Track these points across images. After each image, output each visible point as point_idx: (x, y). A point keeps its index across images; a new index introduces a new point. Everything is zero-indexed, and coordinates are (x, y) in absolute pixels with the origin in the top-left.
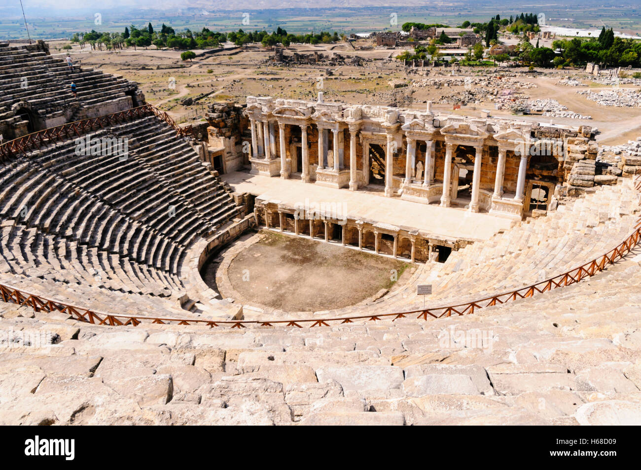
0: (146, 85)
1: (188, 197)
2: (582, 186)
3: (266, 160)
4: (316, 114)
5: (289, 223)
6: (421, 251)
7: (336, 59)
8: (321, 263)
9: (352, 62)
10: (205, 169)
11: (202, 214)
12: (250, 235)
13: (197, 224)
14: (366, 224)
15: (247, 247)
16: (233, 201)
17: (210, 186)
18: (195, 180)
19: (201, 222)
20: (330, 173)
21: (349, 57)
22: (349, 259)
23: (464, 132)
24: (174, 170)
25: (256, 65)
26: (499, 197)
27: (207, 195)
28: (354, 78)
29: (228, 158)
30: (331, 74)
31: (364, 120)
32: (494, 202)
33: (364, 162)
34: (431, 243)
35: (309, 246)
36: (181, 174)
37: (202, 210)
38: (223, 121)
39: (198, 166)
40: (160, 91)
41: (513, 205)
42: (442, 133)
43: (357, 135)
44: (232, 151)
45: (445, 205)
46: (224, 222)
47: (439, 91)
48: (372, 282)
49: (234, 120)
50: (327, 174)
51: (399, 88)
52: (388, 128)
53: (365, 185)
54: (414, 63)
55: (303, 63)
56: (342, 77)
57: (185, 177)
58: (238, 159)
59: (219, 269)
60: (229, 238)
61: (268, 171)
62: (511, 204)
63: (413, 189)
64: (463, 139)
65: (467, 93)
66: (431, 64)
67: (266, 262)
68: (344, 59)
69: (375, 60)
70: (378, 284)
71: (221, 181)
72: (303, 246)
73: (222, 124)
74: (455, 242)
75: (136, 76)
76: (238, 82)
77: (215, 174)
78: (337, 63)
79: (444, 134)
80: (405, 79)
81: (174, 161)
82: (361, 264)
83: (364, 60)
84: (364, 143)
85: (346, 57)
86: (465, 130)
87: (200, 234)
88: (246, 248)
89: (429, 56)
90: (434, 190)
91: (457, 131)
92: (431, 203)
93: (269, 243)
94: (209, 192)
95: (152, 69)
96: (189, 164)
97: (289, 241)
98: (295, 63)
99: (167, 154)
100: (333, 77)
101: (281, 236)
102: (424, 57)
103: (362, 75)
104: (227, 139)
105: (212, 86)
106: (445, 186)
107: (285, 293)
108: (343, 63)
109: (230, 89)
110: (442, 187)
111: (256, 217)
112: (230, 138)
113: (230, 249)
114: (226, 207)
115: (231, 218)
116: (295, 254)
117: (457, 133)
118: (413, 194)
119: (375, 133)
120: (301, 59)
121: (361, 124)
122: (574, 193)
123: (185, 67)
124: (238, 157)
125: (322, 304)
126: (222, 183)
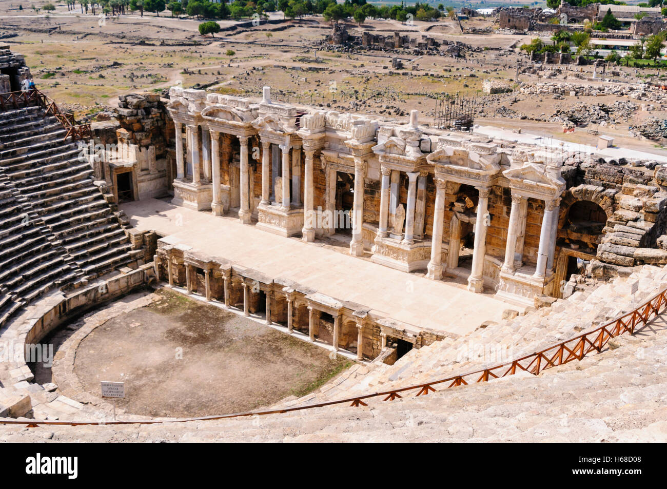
0: (129, 67)
1: (56, 229)
2: (615, 264)
3: (194, 186)
4: (260, 119)
5: (200, 282)
6: (373, 344)
7: (426, 45)
8: (220, 347)
9: (448, 51)
10: (97, 191)
11: (73, 256)
12: (142, 294)
13: (60, 269)
14: (298, 294)
15: (126, 311)
16: (128, 241)
17: (98, 217)
18: (76, 204)
19: (66, 267)
20: (276, 212)
21: (446, 43)
22: (266, 345)
23: (461, 162)
24: (46, 187)
25: (305, 47)
26: (511, 271)
27: (88, 228)
28: (432, 75)
29: (142, 178)
30: (400, 66)
31: (328, 134)
32: (503, 278)
33: (327, 199)
34: (384, 332)
35: (217, 319)
36: (56, 194)
37: (71, 251)
38: (139, 121)
39: (86, 186)
40: (143, 76)
41: (530, 285)
42: (429, 162)
43: (317, 156)
44: (150, 168)
45: (433, 276)
46: (105, 271)
47: (558, 102)
48: (281, 383)
49: (157, 121)
50: (272, 214)
51: (497, 95)
52: (356, 149)
53: (328, 235)
54: (546, 58)
55: (374, 49)
56: (414, 72)
57: (62, 199)
58: (158, 181)
59: (68, 340)
60: (107, 295)
61: (196, 202)
62: (527, 285)
63: (388, 246)
64: (459, 173)
65: (597, 108)
66: (574, 61)
67: (143, 336)
68: (439, 45)
69: (487, 49)
70: (288, 387)
71: (116, 211)
72: (208, 319)
73: (136, 126)
74: (418, 335)
75: (126, 54)
76: (258, 70)
77: (109, 199)
78: (425, 52)
79: (433, 163)
80: (511, 80)
81: (50, 174)
82: (280, 355)
83: (469, 48)
84: (328, 170)
85: (442, 42)
86: (462, 159)
87: (60, 285)
88: (124, 313)
89: (574, 49)
90: (422, 252)
91: (452, 160)
92: (413, 272)
93: (163, 308)
94: (93, 225)
95: (153, 45)
96: (74, 181)
97: (193, 309)
98: (362, 48)
99: (43, 164)
100: (401, 71)
101: (187, 300)
102: (565, 49)
103: (446, 70)
104: (143, 149)
105: (219, 74)
106: (435, 246)
107: (144, 385)
108: (435, 52)
109: (243, 80)
110: (430, 247)
111: (156, 269)
112: (147, 148)
113: (100, 312)
114: (115, 250)
115: (117, 266)
116: (190, 329)
117: (451, 163)
118: (389, 255)
119: (341, 155)
120: (374, 43)
121: (324, 140)
122: (601, 273)
123: (200, 45)
124: (161, 177)
125: (188, 408)
126: (117, 214)
